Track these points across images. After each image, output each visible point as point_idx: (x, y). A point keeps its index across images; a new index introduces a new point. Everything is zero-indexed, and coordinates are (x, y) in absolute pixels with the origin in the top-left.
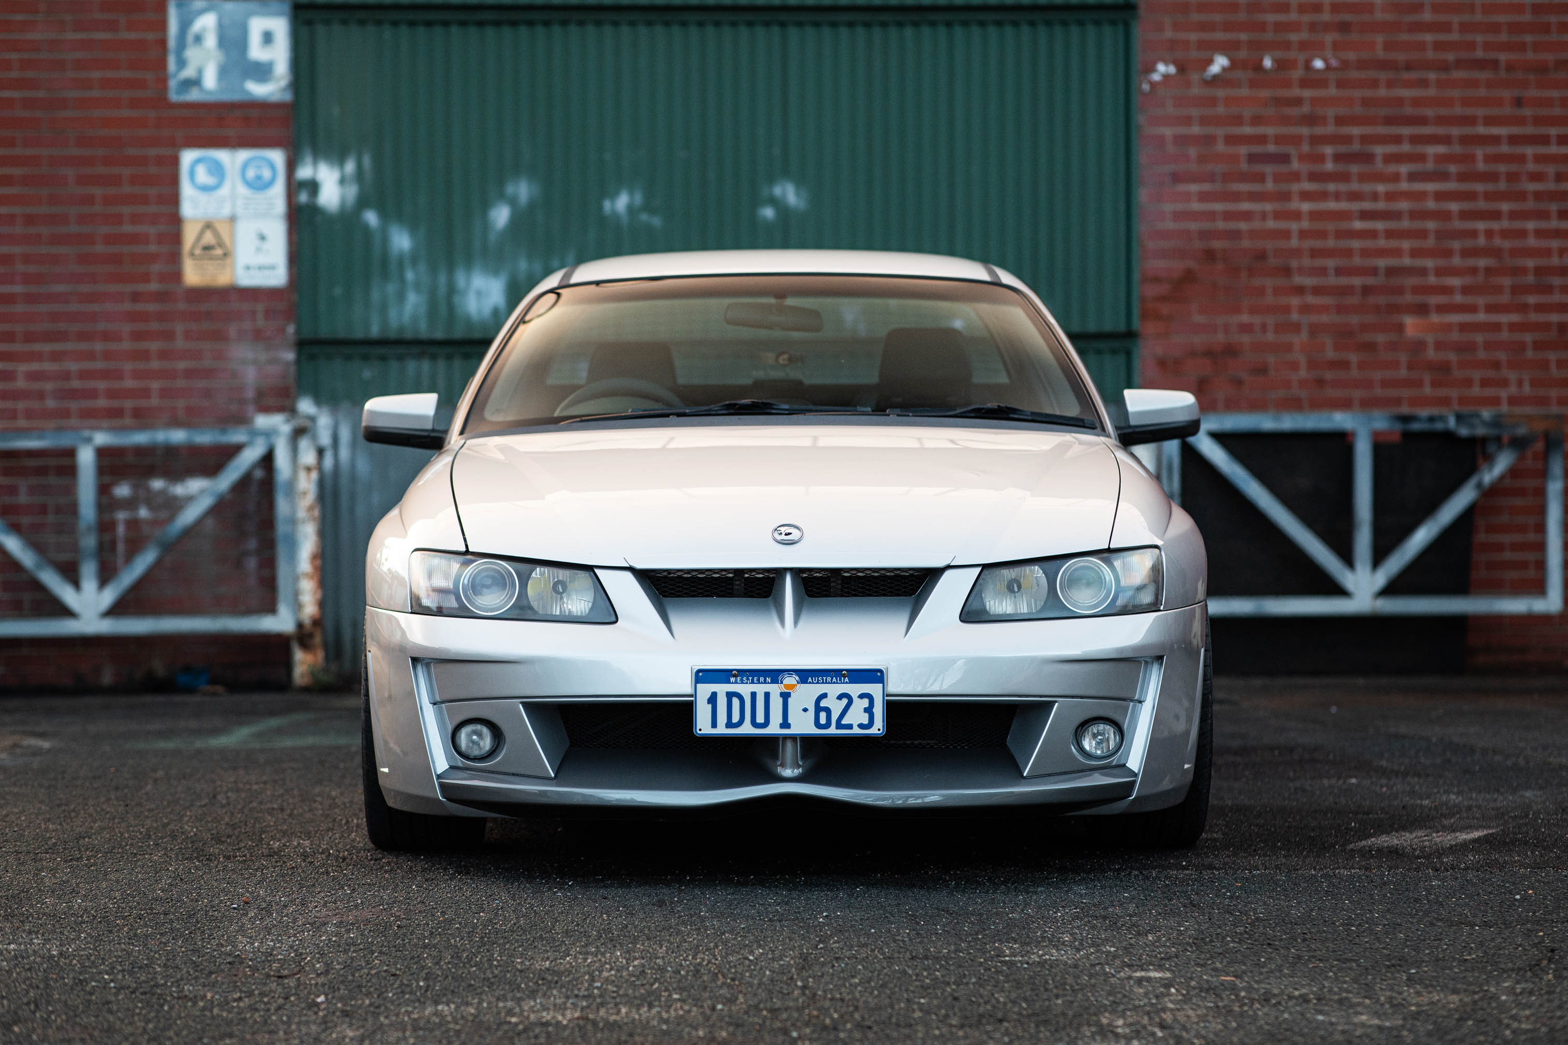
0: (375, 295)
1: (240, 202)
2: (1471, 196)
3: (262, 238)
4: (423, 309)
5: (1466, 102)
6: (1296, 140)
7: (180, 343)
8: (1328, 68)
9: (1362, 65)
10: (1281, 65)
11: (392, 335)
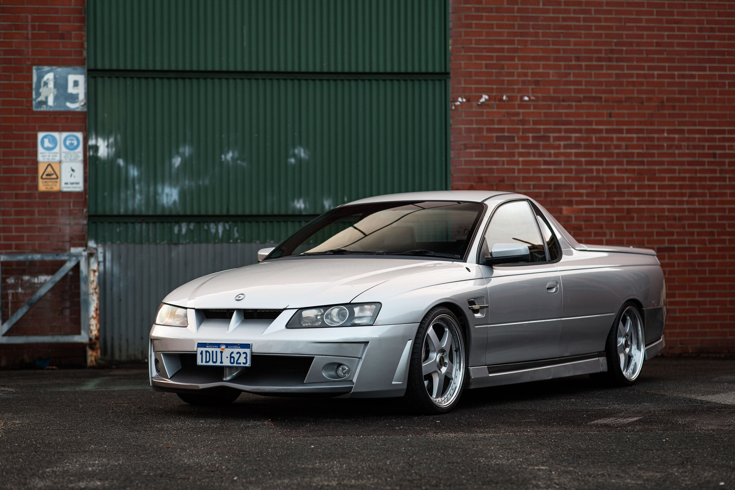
0: (123, 195)
1: (63, 155)
2: (590, 155)
3: (73, 170)
4: (143, 202)
5: (588, 115)
6: (517, 131)
7: (36, 216)
8: (530, 100)
9: (544, 99)
10: (510, 98)
11: (130, 213)
